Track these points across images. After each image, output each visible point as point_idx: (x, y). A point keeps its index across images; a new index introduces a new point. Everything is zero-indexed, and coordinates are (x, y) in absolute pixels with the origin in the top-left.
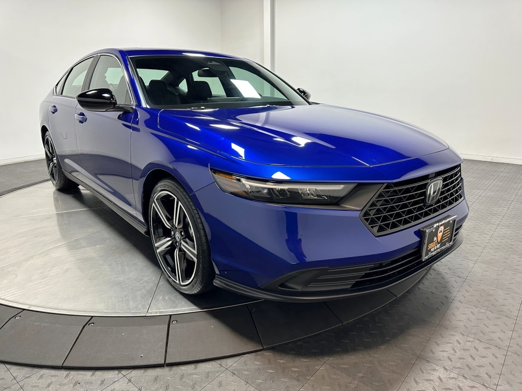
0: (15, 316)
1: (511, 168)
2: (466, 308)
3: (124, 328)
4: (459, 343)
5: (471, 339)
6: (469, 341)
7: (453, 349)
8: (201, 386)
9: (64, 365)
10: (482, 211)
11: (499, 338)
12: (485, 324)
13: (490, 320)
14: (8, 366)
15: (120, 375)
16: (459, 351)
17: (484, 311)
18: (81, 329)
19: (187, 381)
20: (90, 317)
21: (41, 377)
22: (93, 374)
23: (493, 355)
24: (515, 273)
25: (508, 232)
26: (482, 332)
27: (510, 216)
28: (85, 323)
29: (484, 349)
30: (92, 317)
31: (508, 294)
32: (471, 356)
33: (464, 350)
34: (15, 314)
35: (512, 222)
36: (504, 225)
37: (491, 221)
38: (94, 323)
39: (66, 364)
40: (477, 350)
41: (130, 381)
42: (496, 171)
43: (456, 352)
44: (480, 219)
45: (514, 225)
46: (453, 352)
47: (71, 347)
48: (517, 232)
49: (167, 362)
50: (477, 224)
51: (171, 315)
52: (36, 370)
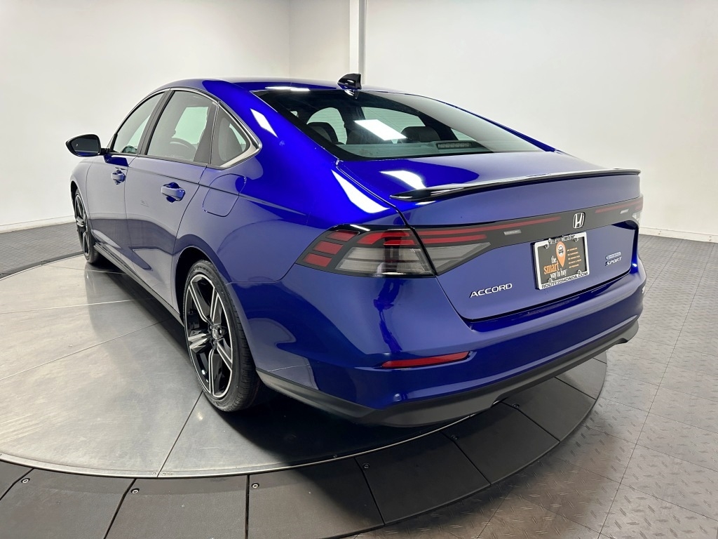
0: (21, 479)
1: (686, 245)
2: (655, 456)
3: (183, 496)
4: (653, 511)
5: (668, 505)
6: (666, 508)
7: (646, 520)
10: (656, 310)
11: (705, 502)
12: (683, 481)
13: (689, 474)
16: (654, 523)
17: (679, 461)
18: (121, 498)
20: (133, 480)
23: (701, 528)
24: (714, 403)
25: (696, 342)
26: (680, 493)
27: (693, 317)
28: (126, 489)
29: (687, 519)
30: (135, 478)
31: (708, 434)
32: (672, 531)
33: (659, 521)
34: (22, 476)
35: (698, 327)
36: (689, 331)
37: (670, 325)
38: (138, 490)
40: (679, 521)
42: (666, 251)
43: (649, 524)
44: (656, 322)
45: (702, 332)
46: (645, 524)
47: (108, 528)
48: (708, 341)
50: (653, 329)
51: (248, 475)
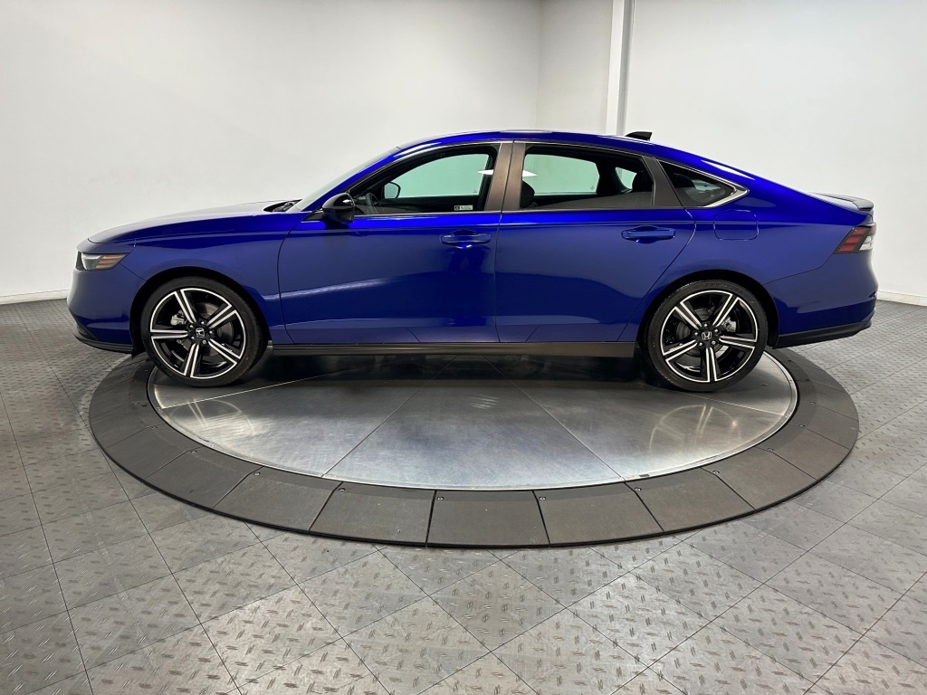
0: (254, 472)
8: (467, 573)
9: (312, 530)
14: (250, 525)
15: (374, 549)
18: (330, 493)
19: (452, 566)
20: (340, 482)
21: (286, 540)
22: (344, 544)
28: (334, 488)
30: (343, 482)
38: (344, 489)
39: (314, 529)
41: (385, 556)
49: (429, 541)
51: (436, 490)
52: (279, 533)
